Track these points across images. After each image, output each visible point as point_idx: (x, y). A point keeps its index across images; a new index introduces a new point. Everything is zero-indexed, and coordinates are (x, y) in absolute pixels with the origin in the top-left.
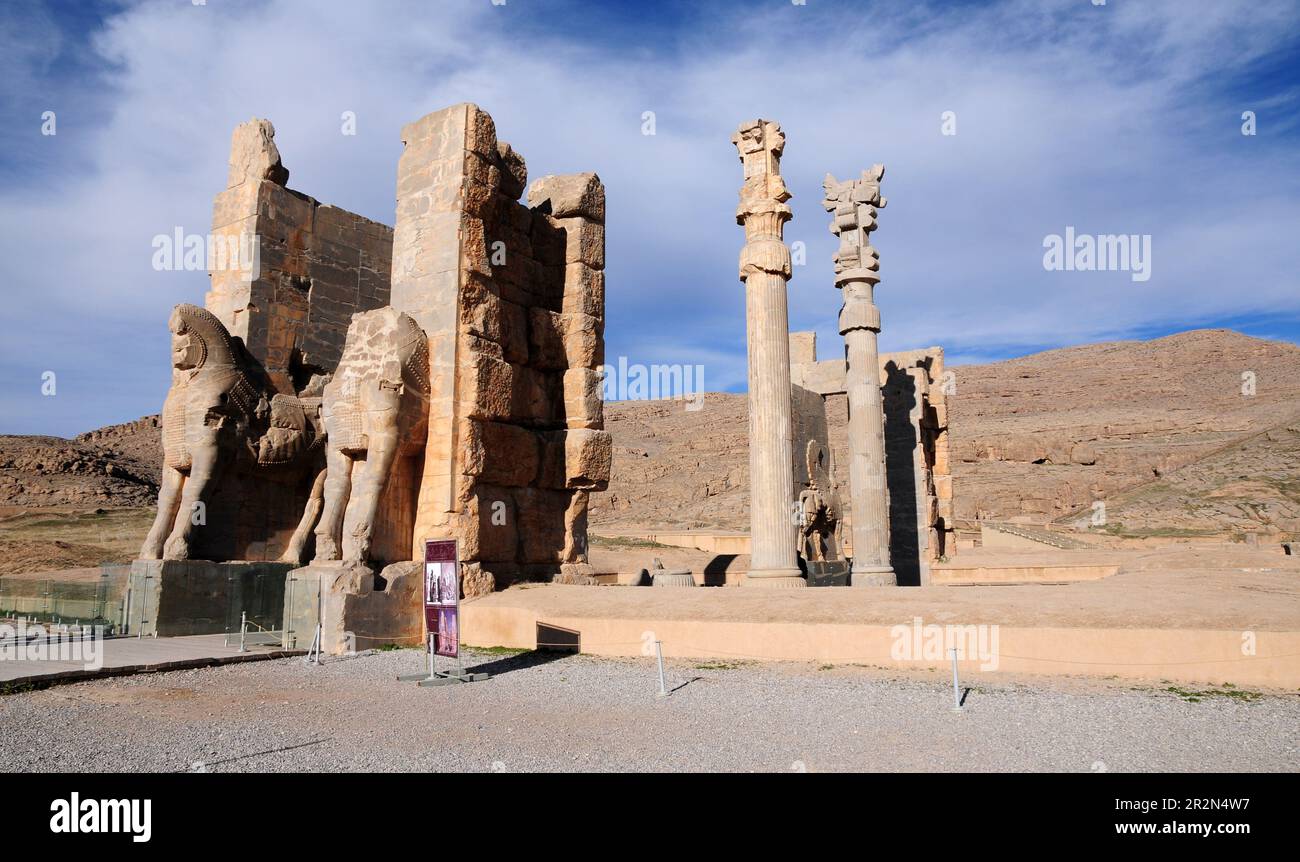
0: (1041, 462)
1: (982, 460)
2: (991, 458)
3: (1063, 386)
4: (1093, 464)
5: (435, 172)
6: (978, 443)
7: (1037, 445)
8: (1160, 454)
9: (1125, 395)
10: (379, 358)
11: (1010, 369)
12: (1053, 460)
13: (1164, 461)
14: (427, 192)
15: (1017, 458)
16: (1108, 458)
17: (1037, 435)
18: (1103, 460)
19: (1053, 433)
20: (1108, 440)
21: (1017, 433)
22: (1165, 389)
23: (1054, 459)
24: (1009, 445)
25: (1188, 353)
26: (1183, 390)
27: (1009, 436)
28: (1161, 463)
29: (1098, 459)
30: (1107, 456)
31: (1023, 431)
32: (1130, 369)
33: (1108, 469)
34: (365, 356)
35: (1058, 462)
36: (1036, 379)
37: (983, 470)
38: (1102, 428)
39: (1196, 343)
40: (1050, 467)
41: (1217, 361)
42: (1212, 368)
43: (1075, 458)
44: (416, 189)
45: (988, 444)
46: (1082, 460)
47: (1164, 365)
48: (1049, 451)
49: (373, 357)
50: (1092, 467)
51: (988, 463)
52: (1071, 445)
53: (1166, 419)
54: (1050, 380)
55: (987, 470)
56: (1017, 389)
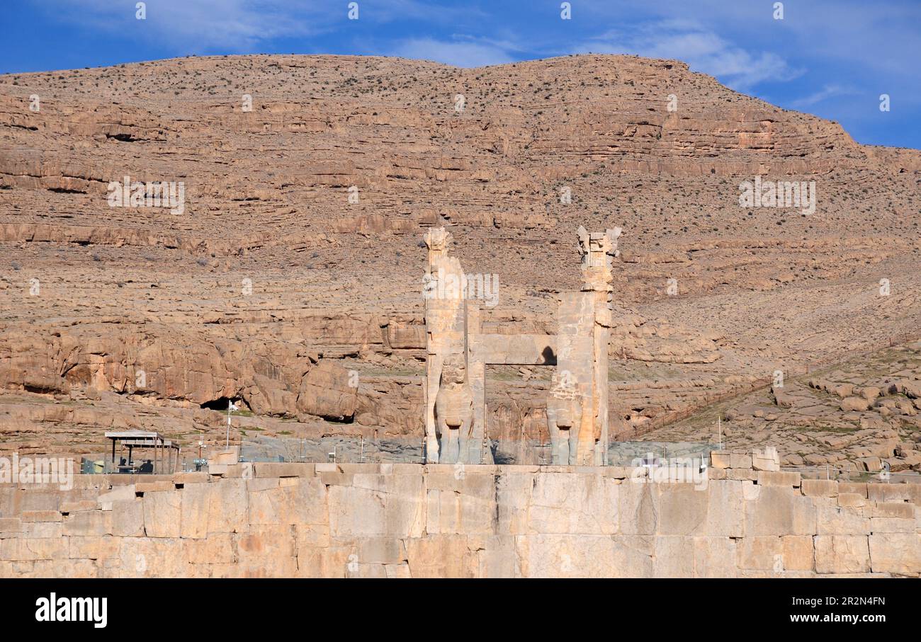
0: (221, 404)
1: (76, 389)
2: (99, 383)
3: (230, 180)
4: (348, 420)
5: (579, 318)
6: (67, 340)
7: (217, 361)
8: (508, 407)
9: (397, 224)
10: (572, 393)
11: (78, 108)
12: (254, 401)
13: (517, 423)
14: (576, 326)
15: (164, 389)
16: (388, 409)
17: (216, 331)
18: (375, 413)
19: (253, 328)
20: (387, 361)
21: (166, 320)
22: (505, 217)
23: (257, 398)
24: (148, 352)
25: (574, 119)
26: (551, 224)
27: (147, 328)
28: (508, 429)
29: (362, 410)
30: (386, 402)
31: (180, 318)
32: (417, 149)
33: (387, 438)
34: (564, 391)
35: (267, 408)
36: (155, 147)
37: (79, 415)
38: (375, 327)
39: (596, 95)
40: (246, 421)
41: (646, 151)
42: (630, 170)
43: (310, 401)
44: (569, 322)
45: (93, 345)
46: (325, 408)
47: (507, 147)
48: (247, 375)
49: (568, 392)
50: (347, 428)
51: (93, 397)
52: (303, 365)
53: (529, 316)
54: (194, 156)
55: (88, 416)
56: (94, 173)
